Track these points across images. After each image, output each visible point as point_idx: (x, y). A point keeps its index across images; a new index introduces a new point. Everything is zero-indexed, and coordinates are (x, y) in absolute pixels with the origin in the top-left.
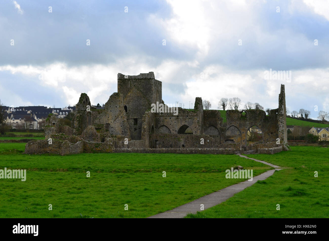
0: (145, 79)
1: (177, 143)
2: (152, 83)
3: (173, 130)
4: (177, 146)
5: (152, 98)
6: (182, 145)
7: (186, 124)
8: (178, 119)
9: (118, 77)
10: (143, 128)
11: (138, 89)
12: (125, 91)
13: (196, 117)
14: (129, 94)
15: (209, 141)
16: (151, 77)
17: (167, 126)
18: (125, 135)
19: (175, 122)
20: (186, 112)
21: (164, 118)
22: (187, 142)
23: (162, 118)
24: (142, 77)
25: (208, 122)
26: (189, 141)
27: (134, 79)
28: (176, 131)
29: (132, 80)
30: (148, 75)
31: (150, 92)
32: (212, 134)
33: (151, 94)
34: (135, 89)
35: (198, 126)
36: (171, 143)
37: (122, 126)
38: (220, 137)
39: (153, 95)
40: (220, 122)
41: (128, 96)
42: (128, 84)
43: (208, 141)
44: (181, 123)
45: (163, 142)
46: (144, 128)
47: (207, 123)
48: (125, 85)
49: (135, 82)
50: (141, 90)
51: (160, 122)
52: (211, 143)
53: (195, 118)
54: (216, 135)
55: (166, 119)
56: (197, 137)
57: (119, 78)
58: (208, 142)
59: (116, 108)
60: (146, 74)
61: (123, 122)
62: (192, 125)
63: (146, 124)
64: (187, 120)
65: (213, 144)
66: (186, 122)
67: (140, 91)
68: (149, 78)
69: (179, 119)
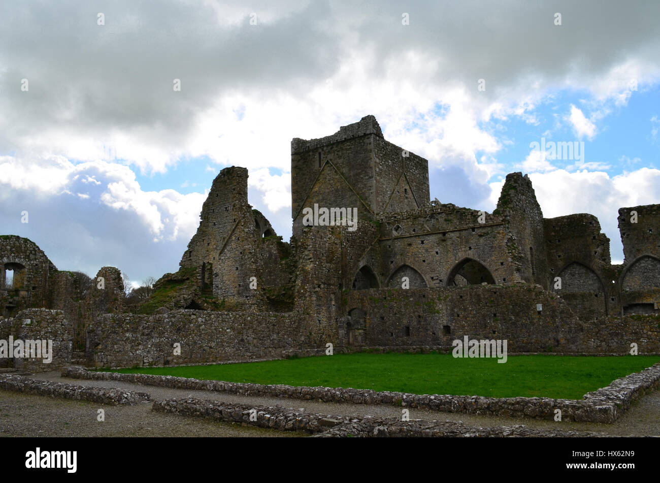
0: (353, 138)
1: (426, 320)
2: (369, 147)
3: (432, 278)
4: (427, 330)
5: (370, 190)
6: (444, 326)
7: (471, 257)
8: (444, 241)
9: (292, 147)
10: (303, 270)
11: (336, 172)
12: (307, 180)
13: (501, 229)
14: (316, 189)
15: (541, 309)
16: (367, 130)
17: (415, 268)
18: (247, 297)
19: (437, 253)
20: (469, 217)
21: (406, 243)
22: (458, 316)
23: (398, 244)
24: (346, 137)
25: (560, 254)
26: (465, 310)
27: (327, 146)
28: (441, 281)
29: (323, 150)
30: (359, 127)
31: (366, 172)
32: (576, 289)
33: (367, 177)
34: (329, 172)
35: (510, 259)
36: (405, 321)
37: (239, 268)
38: (606, 298)
39: (374, 179)
40: (599, 250)
41: (314, 192)
42: (314, 161)
43: (540, 307)
44: (455, 255)
45: (382, 318)
46: (305, 273)
47: (559, 256)
48: (307, 165)
49: (329, 152)
50: (344, 171)
51: (395, 254)
52: (553, 317)
53: (499, 233)
54: (592, 291)
55: (410, 245)
56: (495, 293)
57: (294, 150)
58: (539, 312)
59: (226, 214)
60: (355, 124)
61: (241, 253)
62: (491, 255)
63: (311, 256)
64: (473, 241)
65: (561, 318)
66: (470, 248)
67: (342, 174)
68: (363, 135)
69: (449, 242)
